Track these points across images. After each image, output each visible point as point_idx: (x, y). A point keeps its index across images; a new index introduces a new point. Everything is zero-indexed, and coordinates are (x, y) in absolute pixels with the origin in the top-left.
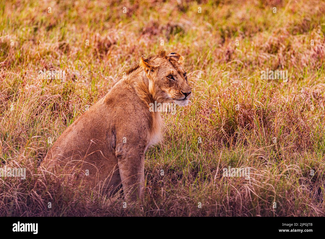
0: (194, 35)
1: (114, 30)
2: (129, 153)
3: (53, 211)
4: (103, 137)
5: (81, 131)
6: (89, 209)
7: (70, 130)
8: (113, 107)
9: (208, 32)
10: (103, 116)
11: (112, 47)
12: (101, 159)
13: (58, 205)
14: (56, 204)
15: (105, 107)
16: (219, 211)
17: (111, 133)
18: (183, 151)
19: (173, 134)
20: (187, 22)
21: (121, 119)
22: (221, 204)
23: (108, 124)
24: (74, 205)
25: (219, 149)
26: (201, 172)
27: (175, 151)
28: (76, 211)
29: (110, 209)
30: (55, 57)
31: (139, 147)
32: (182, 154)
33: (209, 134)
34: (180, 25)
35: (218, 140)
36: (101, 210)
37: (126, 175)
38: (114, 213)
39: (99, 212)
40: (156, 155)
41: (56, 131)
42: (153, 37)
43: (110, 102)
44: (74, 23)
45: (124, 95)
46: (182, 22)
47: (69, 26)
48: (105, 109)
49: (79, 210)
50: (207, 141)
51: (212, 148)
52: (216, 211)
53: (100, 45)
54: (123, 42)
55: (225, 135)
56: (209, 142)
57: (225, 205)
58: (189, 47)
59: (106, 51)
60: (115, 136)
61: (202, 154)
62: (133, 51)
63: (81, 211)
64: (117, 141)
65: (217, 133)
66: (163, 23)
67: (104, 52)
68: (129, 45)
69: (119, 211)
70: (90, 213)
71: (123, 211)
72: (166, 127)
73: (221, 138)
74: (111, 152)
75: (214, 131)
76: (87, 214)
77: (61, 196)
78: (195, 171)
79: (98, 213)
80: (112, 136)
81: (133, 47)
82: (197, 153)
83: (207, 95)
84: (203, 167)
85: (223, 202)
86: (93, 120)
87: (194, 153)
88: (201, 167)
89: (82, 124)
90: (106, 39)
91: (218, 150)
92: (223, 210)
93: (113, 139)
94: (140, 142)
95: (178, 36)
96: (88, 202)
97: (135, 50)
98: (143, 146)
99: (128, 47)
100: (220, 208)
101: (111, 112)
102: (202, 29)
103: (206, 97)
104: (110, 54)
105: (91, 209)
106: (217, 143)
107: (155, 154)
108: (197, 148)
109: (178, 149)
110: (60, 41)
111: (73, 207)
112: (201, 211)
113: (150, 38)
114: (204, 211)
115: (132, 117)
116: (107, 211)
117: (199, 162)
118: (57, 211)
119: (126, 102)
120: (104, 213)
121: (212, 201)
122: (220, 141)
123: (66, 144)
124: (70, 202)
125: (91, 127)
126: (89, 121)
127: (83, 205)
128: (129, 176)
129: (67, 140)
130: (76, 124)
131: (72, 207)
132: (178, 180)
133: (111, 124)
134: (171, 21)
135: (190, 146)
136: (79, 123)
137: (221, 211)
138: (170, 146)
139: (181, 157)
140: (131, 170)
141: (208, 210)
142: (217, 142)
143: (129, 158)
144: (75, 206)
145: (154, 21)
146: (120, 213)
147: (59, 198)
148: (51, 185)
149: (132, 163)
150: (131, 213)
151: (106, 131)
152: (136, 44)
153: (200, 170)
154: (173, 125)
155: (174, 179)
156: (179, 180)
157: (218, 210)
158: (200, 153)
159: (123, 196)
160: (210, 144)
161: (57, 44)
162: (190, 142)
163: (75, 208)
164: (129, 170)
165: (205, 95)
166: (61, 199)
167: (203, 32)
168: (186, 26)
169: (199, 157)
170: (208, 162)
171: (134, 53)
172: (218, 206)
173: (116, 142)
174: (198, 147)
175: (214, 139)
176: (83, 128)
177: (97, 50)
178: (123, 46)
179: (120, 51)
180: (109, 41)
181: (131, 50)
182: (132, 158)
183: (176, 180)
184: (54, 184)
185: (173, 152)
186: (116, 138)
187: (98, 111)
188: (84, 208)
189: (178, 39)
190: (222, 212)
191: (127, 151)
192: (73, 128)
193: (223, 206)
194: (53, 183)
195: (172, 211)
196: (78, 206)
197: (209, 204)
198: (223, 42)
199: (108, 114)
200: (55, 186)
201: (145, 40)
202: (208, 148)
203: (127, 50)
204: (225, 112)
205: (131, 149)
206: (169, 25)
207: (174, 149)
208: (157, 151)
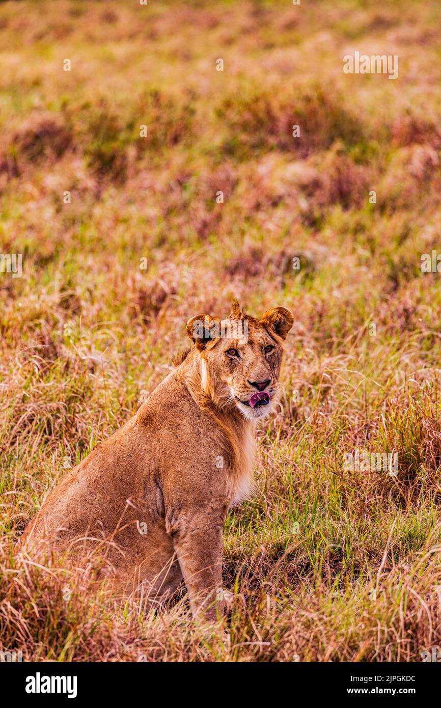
0: (334, 276)
1: (172, 266)
2: (192, 524)
3: (47, 642)
4: (138, 492)
5: (96, 482)
6: (119, 637)
7: (73, 480)
8: (154, 430)
9: (364, 269)
10: (135, 450)
11: (168, 301)
12: (135, 537)
13: (56, 631)
14: (53, 629)
15: (140, 431)
16: (385, 641)
17: (152, 485)
18: (310, 516)
19: (292, 481)
20: (321, 249)
21: (171, 456)
22: (389, 627)
23: (146, 466)
24: (90, 631)
25: (385, 512)
26: (348, 559)
27: (294, 516)
28: (94, 643)
29: (163, 638)
30: (52, 323)
31: (210, 510)
32: (310, 523)
33: (363, 481)
34: (308, 254)
35: (382, 493)
36: (143, 640)
37: (190, 569)
38: (170, 646)
39: (139, 644)
40: (257, 526)
41: (53, 477)
42: (252, 281)
43: (147, 420)
44: (92, 251)
45: (173, 405)
46: (310, 249)
47: (80, 258)
48: (139, 435)
49: (100, 642)
50: (359, 496)
51: (371, 510)
52: (379, 641)
53: (143, 297)
54: (191, 292)
55: (397, 484)
56: (364, 498)
57: (396, 629)
58: (323, 301)
59: (157, 310)
60: (161, 490)
61: (350, 523)
62: (211, 309)
63: (103, 643)
64: (166, 502)
65: (380, 479)
66: (273, 251)
67: (152, 313)
68: (202, 298)
69: (180, 642)
70: (122, 645)
71: (189, 641)
72: (278, 467)
73: (389, 489)
74: (156, 523)
75: (376, 475)
76: (115, 649)
77: (62, 613)
78: (336, 557)
79: (137, 646)
80: (156, 489)
81: (212, 302)
82: (339, 519)
83: (361, 401)
84: (351, 548)
85: (393, 623)
86: (119, 459)
87: (334, 520)
88: (348, 550)
89: (97, 467)
90: (157, 285)
91: (382, 513)
92: (391, 637)
93: (158, 497)
94: (213, 500)
95: (302, 278)
96: (117, 624)
97: (216, 308)
98: (221, 506)
99: (200, 303)
100: (386, 636)
101: (151, 441)
102: (350, 261)
103: (358, 403)
104: (164, 316)
105: (123, 639)
106: (381, 500)
107: (254, 523)
108: (340, 511)
109: (301, 512)
110: (63, 290)
111: (87, 635)
112: (348, 641)
113: (245, 281)
114: (354, 642)
115: (190, 450)
116: (156, 643)
117: (344, 538)
118: (55, 643)
119: (178, 420)
120: (149, 646)
121: (370, 622)
122: (385, 495)
123: (65, 507)
124: (81, 625)
125: (115, 473)
126: (110, 460)
127: (107, 631)
128: (197, 570)
129: (65, 500)
130: (85, 467)
131: (84, 635)
132: (300, 576)
133: (152, 466)
134: (289, 245)
135: (326, 506)
136: (90, 464)
137: (388, 642)
138: (286, 507)
139: (307, 529)
140: (199, 558)
141: (363, 640)
142: (381, 497)
143: (192, 536)
144: (90, 633)
145: (252, 247)
146: (183, 647)
147: (58, 618)
148: (43, 590)
149: (198, 544)
150: (205, 645)
151: (142, 480)
152: (217, 296)
153: (345, 556)
154: (291, 463)
155: (293, 575)
156: (303, 575)
157: (382, 640)
158: (347, 520)
159: (188, 612)
160: (366, 502)
161: (56, 298)
162: (326, 499)
163: (92, 637)
164: (195, 559)
165: (357, 400)
166: (62, 619)
167: (354, 270)
168: (320, 257)
169: (344, 528)
170: (363, 539)
171: (212, 314)
172: (383, 632)
173: (163, 502)
174: (343, 509)
175: (374, 492)
176: (99, 476)
177: (138, 308)
178: (190, 299)
179: (185, 310)
180: (162, 291)
181: (208, 307)
182: (198, 535)
183: (297, 577)
184: (49, 588)
185: (290, 518)
186: (162, 494)
187: (126, 441)
188: (109, 637)
189: (303, 283)
190: (391, 644)
191: (189, 522)
192: (80, 476)
193: (392, 631)
194: (46, 587)
195: (288, 641)
196: (98, 632)
197: (363, 626)
198: (396, 288)
199: (146, 446)
200: (50, 594)
201: (235, 288)
202: (363, 510)
203: (198, 308)
204: (398, 436)
205: (195, 517)
206: (283, 254)
207: (293, 512)
208: (258, 517)
